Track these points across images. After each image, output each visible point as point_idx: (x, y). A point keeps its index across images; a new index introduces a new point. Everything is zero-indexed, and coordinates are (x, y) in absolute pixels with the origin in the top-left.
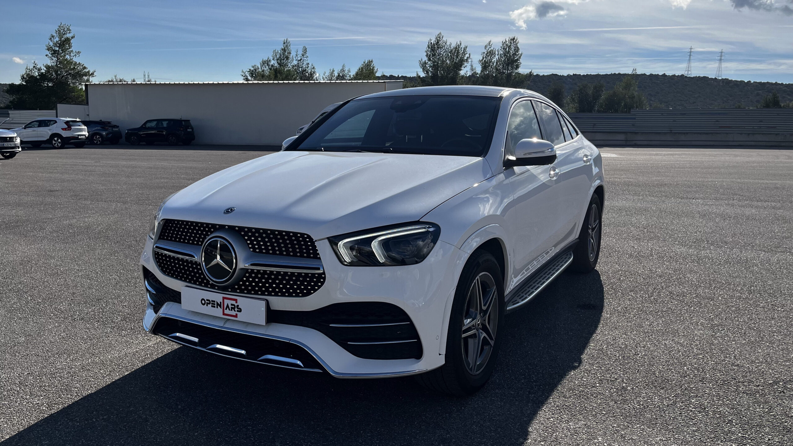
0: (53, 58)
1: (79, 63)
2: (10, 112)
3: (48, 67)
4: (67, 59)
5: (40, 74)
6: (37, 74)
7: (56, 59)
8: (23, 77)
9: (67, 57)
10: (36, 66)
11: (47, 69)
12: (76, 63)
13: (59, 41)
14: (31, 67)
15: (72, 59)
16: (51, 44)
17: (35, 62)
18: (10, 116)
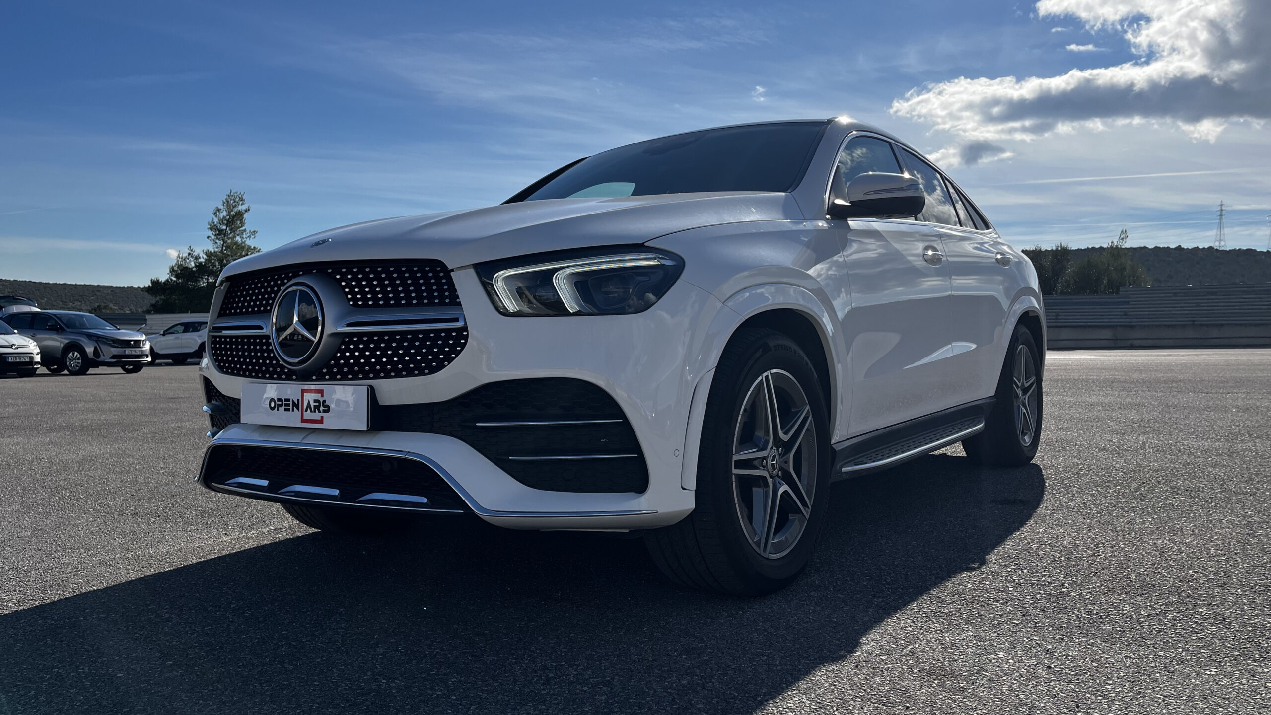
0: (217, 241)
1: (254, 247)
2: (148, 317)
3: (209, 254)
4: (236, 243)
5: (197, 264)
6: (193, 264)
7: (222, 243)
8: (173, 269)
9: (238, 239)
10: (192, 253)
11: (207, 256)
12: (249, 247)
13: (227, 216)
14: (186, 255)
15: (245, 241)
16: (216, 220)
17: (190, 247)
18: (148, 322)
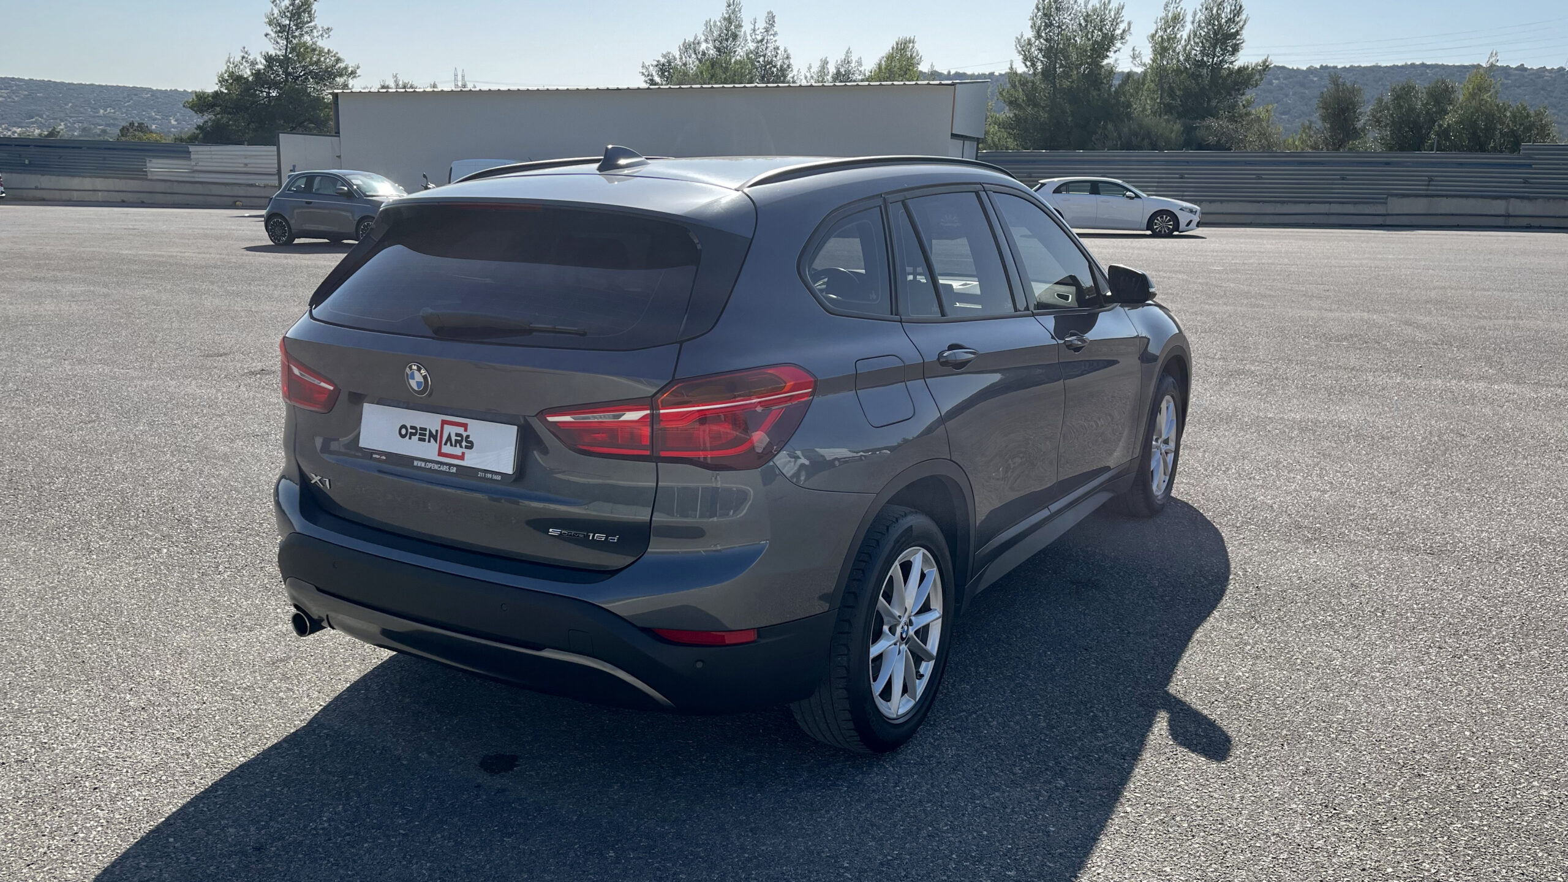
0: (279, 40)
1: (329, 50)
2: (192, 149)
3: (269, 59)
4: (305, 43)
5: (254, 71)
6: (249, 73)
7: (285, 43)
8: (222, 78)
9: (307, 38)
10: (246, 56)
11: (266, 61)
12: (321, 51)
13: (290, 5)
14: (238, 59)
15: (316, 42)
16: (276, 11)
17: (244, 48)
18: (192, 156)
